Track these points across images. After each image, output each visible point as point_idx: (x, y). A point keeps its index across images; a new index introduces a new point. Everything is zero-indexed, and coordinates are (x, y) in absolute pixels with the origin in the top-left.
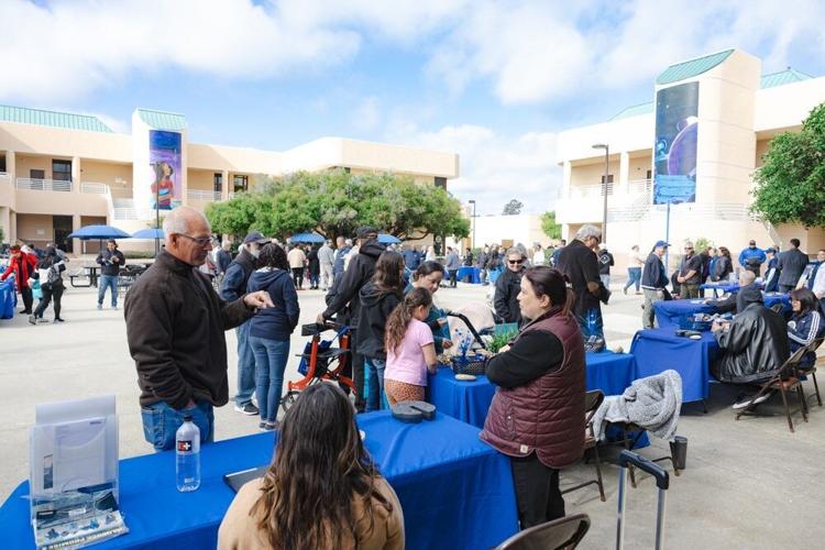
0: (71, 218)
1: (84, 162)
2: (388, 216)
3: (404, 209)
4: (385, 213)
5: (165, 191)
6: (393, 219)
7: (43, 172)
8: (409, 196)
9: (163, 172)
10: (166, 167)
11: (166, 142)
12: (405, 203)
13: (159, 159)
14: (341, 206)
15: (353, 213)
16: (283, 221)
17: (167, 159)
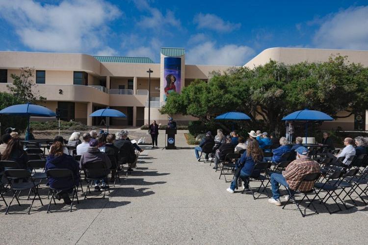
0: (132, 107)
1: (139, 79)
2: (315, 93)
3: (332, 87)
4: (312, 90)
5: (172, 91)
6: (321, 95)
7: (124, 86)
8: (340, 75)
9: (171, 81)
10: (172, 78)
11: (173, 64)
12: (335, 81)
13: (169, 73)
14: (267, 87)
15: (278, 92)
16: (209, 101)
17: (173, 73)
